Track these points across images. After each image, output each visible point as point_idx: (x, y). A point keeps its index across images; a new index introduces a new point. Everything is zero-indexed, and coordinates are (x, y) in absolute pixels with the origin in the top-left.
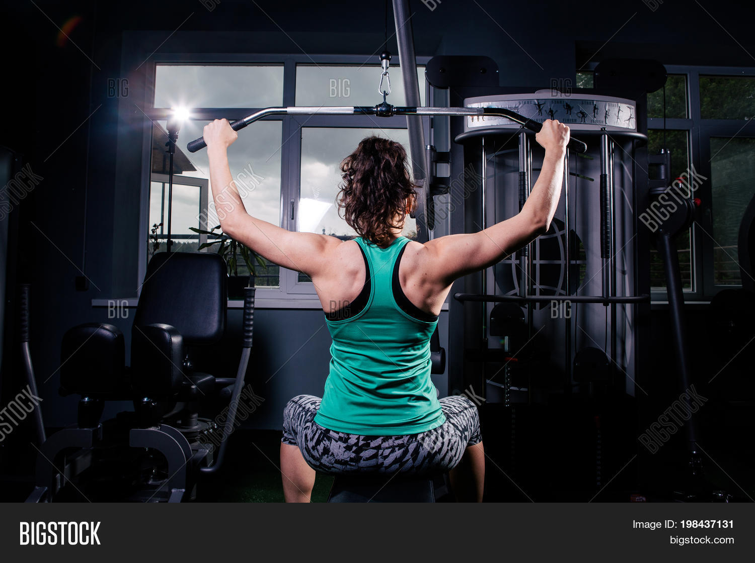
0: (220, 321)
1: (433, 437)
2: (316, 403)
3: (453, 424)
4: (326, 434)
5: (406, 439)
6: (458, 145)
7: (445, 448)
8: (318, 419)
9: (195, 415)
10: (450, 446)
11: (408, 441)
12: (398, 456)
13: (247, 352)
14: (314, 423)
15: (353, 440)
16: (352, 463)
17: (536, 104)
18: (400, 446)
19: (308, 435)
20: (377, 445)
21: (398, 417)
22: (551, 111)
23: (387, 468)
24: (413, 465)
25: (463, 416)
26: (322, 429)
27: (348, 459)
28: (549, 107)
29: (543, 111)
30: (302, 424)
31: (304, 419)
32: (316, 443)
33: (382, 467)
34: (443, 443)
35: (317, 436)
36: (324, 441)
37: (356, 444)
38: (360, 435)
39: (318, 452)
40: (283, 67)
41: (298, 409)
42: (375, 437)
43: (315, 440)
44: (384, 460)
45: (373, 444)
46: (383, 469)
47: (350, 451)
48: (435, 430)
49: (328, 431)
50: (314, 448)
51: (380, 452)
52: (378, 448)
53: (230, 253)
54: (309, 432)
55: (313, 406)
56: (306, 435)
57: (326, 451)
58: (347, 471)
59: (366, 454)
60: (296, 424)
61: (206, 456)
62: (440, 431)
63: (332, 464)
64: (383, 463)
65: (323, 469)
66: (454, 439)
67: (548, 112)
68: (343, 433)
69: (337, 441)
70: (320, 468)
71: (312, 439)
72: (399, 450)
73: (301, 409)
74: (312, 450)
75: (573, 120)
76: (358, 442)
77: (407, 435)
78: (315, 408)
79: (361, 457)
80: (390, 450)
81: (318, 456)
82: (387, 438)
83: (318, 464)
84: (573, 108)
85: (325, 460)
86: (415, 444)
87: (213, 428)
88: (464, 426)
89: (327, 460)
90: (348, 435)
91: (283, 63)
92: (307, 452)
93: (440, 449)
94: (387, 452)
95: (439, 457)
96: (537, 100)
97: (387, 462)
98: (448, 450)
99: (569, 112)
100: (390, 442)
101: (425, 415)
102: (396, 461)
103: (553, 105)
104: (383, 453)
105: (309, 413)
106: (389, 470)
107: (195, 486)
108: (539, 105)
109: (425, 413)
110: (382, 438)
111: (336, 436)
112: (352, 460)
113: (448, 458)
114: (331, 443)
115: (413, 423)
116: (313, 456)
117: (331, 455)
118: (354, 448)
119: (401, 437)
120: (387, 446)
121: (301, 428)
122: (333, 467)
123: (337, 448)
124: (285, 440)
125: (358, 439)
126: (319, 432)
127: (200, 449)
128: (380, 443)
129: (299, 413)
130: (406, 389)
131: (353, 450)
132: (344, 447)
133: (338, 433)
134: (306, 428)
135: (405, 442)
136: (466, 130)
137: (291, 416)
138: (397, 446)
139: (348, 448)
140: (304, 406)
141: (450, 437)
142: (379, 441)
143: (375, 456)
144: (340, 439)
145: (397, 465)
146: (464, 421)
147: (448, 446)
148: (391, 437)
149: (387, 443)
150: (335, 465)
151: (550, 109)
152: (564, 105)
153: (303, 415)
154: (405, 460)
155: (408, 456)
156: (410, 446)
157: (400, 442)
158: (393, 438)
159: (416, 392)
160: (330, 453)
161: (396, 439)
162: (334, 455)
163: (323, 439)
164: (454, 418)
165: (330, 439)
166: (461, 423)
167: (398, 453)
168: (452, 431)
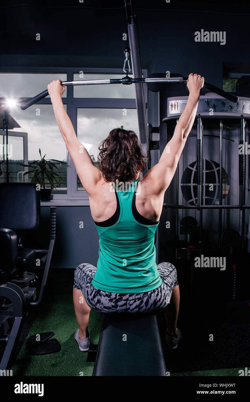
0: (37, 220)
1: (156, 293)
2: (92, 271)
3: (166, 283)
4: (98, 292)
5: (142, 295)
6: (164, 123)
7: (162, 298)
8: (93, 282)
9: (26, 272)
10: (165, 297)
11: (143, 296)
12: (138, 304)
13: (53, 242)
14: (91, 285)
15: (113, 296)
16: (113, 308)
17: (206, 102)
18: (139, 299)
19: (89, 291)
20: (126, 298)
21: (138, 283)
22: (214, 105)
23: (131, 310)
24: (146, 309)
25: (170, 277)
26: (96, 289)
27: (111, 306)
28: (213, 103)
29: (210, 105)
30: (85, 283)
31: (86, 281)
32: (93, 297)
33: (129, 310)
34: (161, 296)
35: (93, 293)
36: (97, 296)
37: (115, 298)
38: (117, 293)
39: (94, 302)
40: (66, 75)
41: (83, 274)
42: (125, 294)
43: (92, 295)
44: (130, 306)
45: (124, 298)
46: (130, 311)
47: (112, 302)
48: (157, 289)
49: (99, 291)
50: (92, 299)
51: (128, 302)
52: (127, 300)
53: (40, 177)
54: (89, 290)
55: (90, 273)
56: (87, 292)
57: (99, 301)
58: (110, 312)
59: (120, 303)
60: (82, 283)
61: (33, 295)
62: (159, 290)
63: (102, 309)
64: (129, 308)
65: (97, 311)
66: (167, 292)
67: (213, 105)
68: (108, 292)
69: (105, 297)
70: (96, 310)
71: (91, 295)
72: (138, 301)
73: (84, 274)
74: (91, 301)
75: (226, 110)
76: (116, 297)
77: (142, 293)
78: (91, 275)
79: (118, 305)
80: (133, 301)
81: (95, 304)
82: (131, 295)
83: (94, 308)
84: (226, 103)
85: (98, 306)
86: (147, 297)
87: (36, 279)
88: (171, 282)
89: (100, 306)
90: (111, 293)
91: (67, 72)
92: (88, 301)
93: (160, 299)
94: (132, 302)
95: (159, 303)
96: (207, 99)
97: (132, 307)
98: (164, 299)
99: (224, 106)
100: (133, 297)
101: (151, 281)
102: (137, 307)
103: (215, 102)
104: (129, 302)
105: (89, 278)
106: (133, 311)
107: (28, 313)
108: (208, 102)
109: (152, 280)
110: (129, 294)
111: (104, 294)
112: (113, 306)
113: (164, 303)
114: (101, 297)
115: (146, 286)
116: (92, 304)
117: (102, 304)
118: (114, 300)
119: (139, 294)
120: (132, 299)
121: (84, 286)
122: (103, 310)
123: (105, 300)
124: (75, 287)
125: (116, 295)
126: (95, 291)
127: (29, 291)
128: (128, 297)
129: (83, 277)
130: (141, 266)
131: (113, 301)
132: (109, 300)
133: (105, 292)
134: (87, 287)
135: (142, 296)
136: (168, 116)
137: (79, 277)
138: (137, 299)
139: (111, 300)
140: (85, 272)
141: (165, 292)
142: (127, 296)
143: (125, 304)
144: (106, 295)
145: (137, 309)
146: (171, 280)
147: (164, 297)
148: (133, 294)
149: (132, 297)
150: (104, 309)
151: (214, 104)
152: (221, 102)
153: (85, 278)
154: (141, 306)
155: (143, 304)
156: (144, 299)
157: (139, 296)
158: (135, 295)
159: (147, 268)
160: (101, 303)
161: (137, 295)
162: (103, 304)
163: (97, 295)
164: (166, 279)
165: (101, 295)
166: (170, 281)
167: (138, 302)
168: (165, 287)
